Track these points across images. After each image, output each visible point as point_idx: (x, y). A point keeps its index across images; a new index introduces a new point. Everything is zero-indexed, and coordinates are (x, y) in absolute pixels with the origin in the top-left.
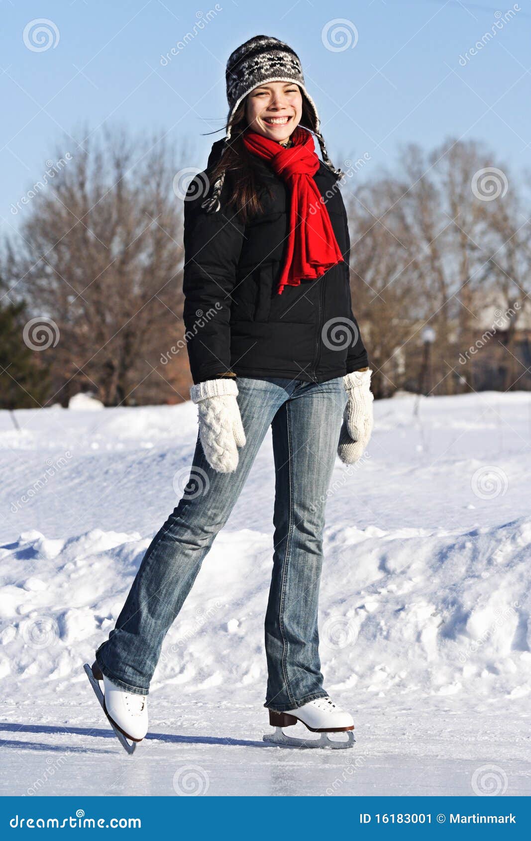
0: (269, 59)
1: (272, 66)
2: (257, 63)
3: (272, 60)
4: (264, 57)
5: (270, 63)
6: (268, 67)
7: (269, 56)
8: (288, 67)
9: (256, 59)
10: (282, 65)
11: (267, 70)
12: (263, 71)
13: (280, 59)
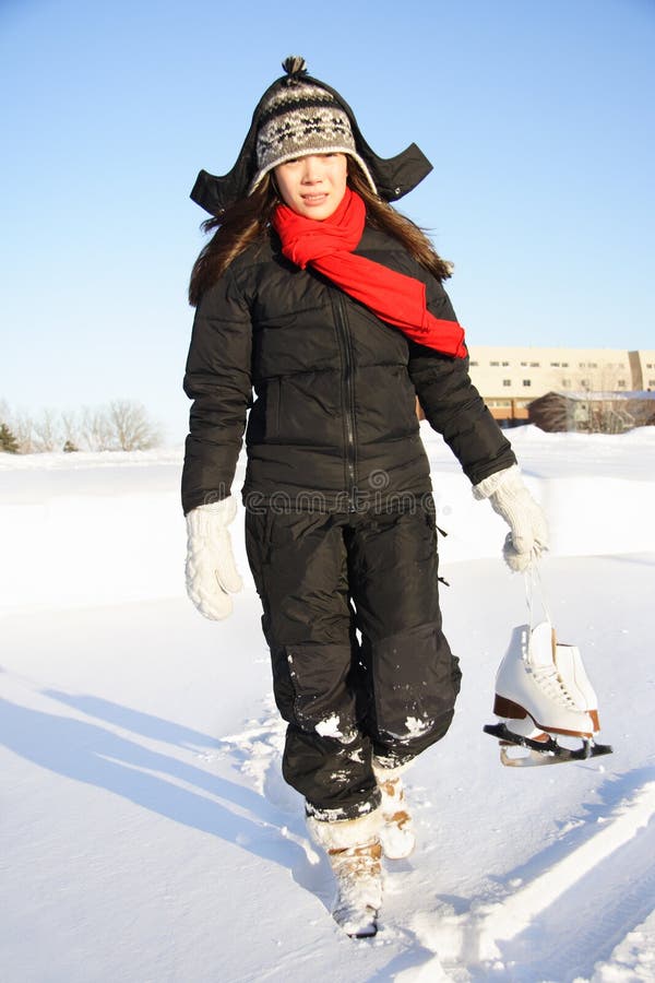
0: (304, 121)
1: (308, 131)
2: (288, 126)
3: (308, 122)
4: (296, 118)
5: (305, 127)
6: (302, 134)
7: (303, 117)
8: (328, 131)
9: (287, 120)
10: (318, 130)
11: (300, 138)
12: (295, 139)
13: (317, 121)
